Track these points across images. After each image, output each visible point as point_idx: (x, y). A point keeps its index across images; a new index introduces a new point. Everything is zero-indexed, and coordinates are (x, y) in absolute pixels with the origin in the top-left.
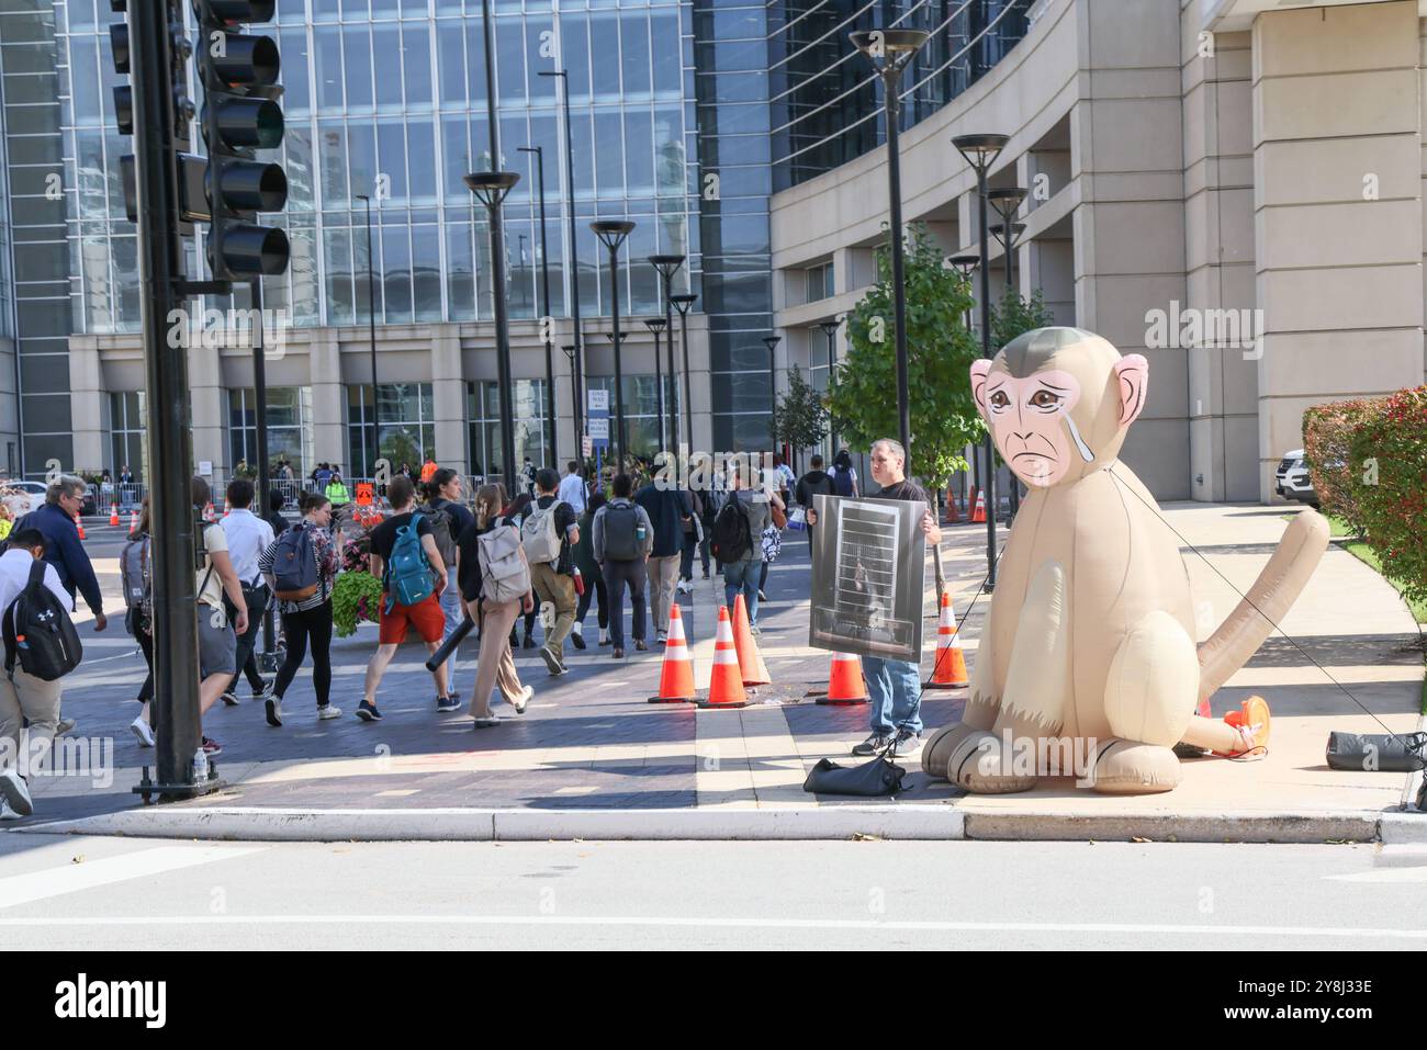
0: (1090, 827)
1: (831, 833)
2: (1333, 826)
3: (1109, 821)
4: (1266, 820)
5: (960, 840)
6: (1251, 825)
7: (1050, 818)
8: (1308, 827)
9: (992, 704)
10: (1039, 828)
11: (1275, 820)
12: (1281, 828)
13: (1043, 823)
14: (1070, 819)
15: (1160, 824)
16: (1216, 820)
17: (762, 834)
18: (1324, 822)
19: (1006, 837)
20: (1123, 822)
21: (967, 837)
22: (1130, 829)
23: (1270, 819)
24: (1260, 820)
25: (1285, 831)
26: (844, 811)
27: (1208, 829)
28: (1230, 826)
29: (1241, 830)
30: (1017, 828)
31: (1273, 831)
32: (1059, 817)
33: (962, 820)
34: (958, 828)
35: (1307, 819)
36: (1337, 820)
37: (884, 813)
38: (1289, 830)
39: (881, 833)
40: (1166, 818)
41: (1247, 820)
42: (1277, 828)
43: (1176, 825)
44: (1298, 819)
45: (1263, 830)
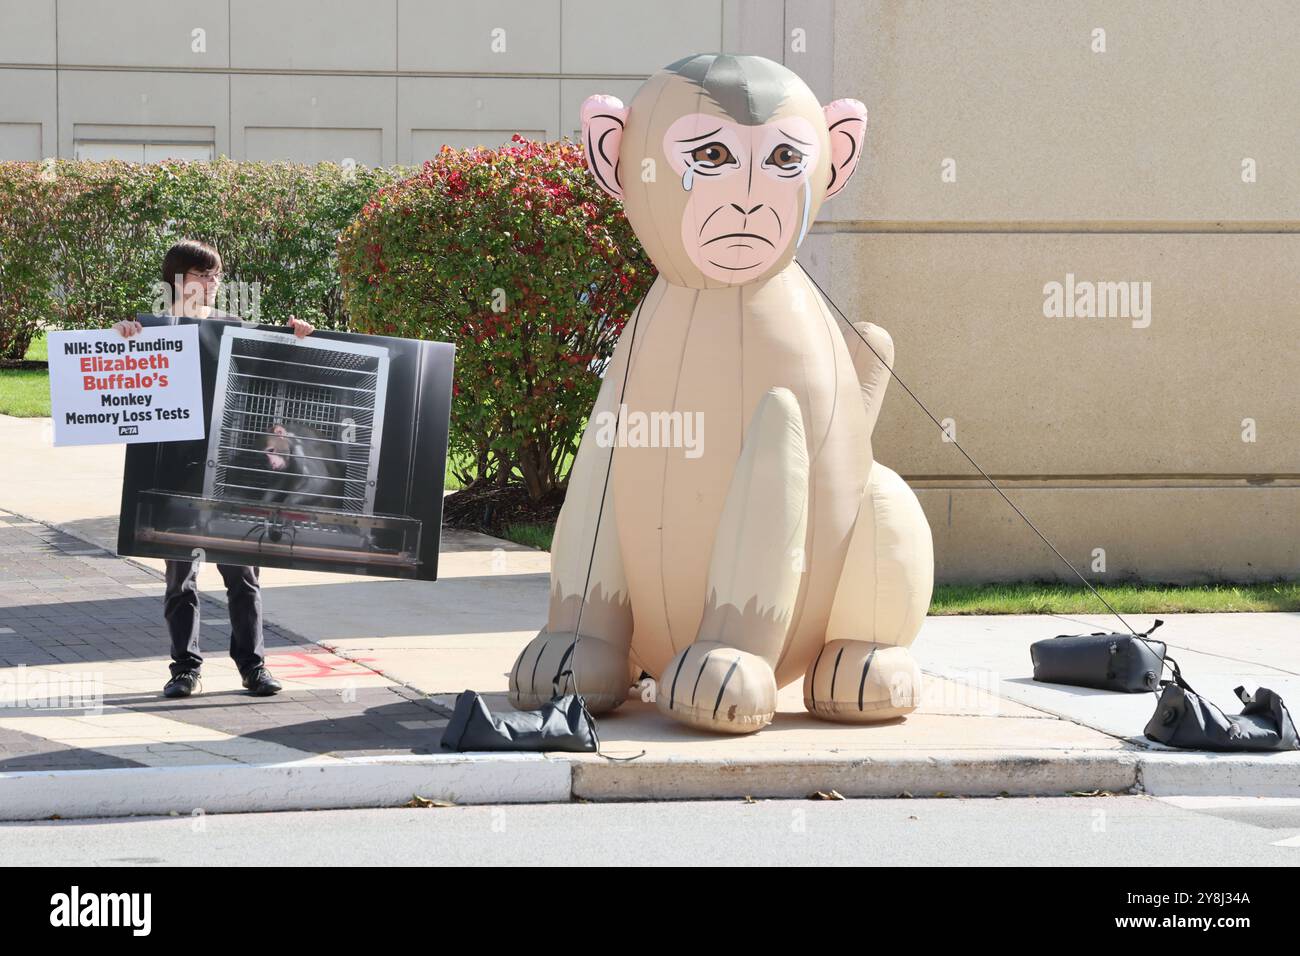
0: (750, 778)
1: (373, 797)
2: (1080, 771)
3: (779, 770)
4: (991, 763)
5: (565, 802)
6: (970, 771)
7: (697, 767)
8: (1046, 773)
9: (621, 601)
10: (677, 782)
11: (1003, 764)
12: (1010, 776)
13: (683, 774)
14: (724, 768)
15: (849, 771)
16: (924, 764)
17: (267, 804)
18: (1066, 765)
19: (631, 796)
20: (796, 770)
21: (575, 798)
22: (805, 780)
23: (997, 762)
24: (984, 764)
25: (1015, 779)
26: (395, 763)
27: (912, 779)
28: (942, 774)
29: (957, 780)
30: (646, 782)
31: (1001, 780)
32: (708, 764)
33: (569, 771)
34: (563, 786)
35: (1045, 762)
36: (1084, 762)
37: (453, 764)
38: (1022, 779)
39: (448, 794)
40: (856, 764)
41: (966, 765)
42: (1004, 775)
43: (869, 774)
44: (1032, 763)
45: (987, 778)
